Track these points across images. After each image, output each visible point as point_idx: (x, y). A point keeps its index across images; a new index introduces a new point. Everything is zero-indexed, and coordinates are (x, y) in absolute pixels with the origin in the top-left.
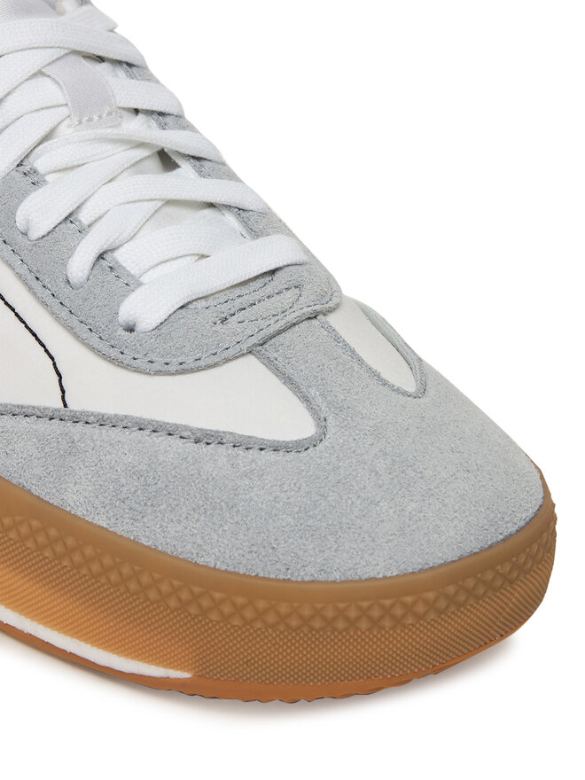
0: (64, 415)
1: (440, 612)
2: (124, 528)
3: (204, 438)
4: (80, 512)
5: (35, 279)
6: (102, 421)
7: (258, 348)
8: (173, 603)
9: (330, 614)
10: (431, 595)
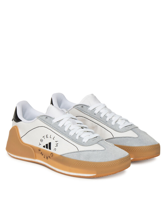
0: (78, 152)
1: (120, 164)
2: (87, 160)
3: (94, 151)
4: (82, 160)
5: (72, 140)
6: (83, 151)
7: (97, 143)
8: (93, 166)
9: (111, 164)
10: (119, 162)
